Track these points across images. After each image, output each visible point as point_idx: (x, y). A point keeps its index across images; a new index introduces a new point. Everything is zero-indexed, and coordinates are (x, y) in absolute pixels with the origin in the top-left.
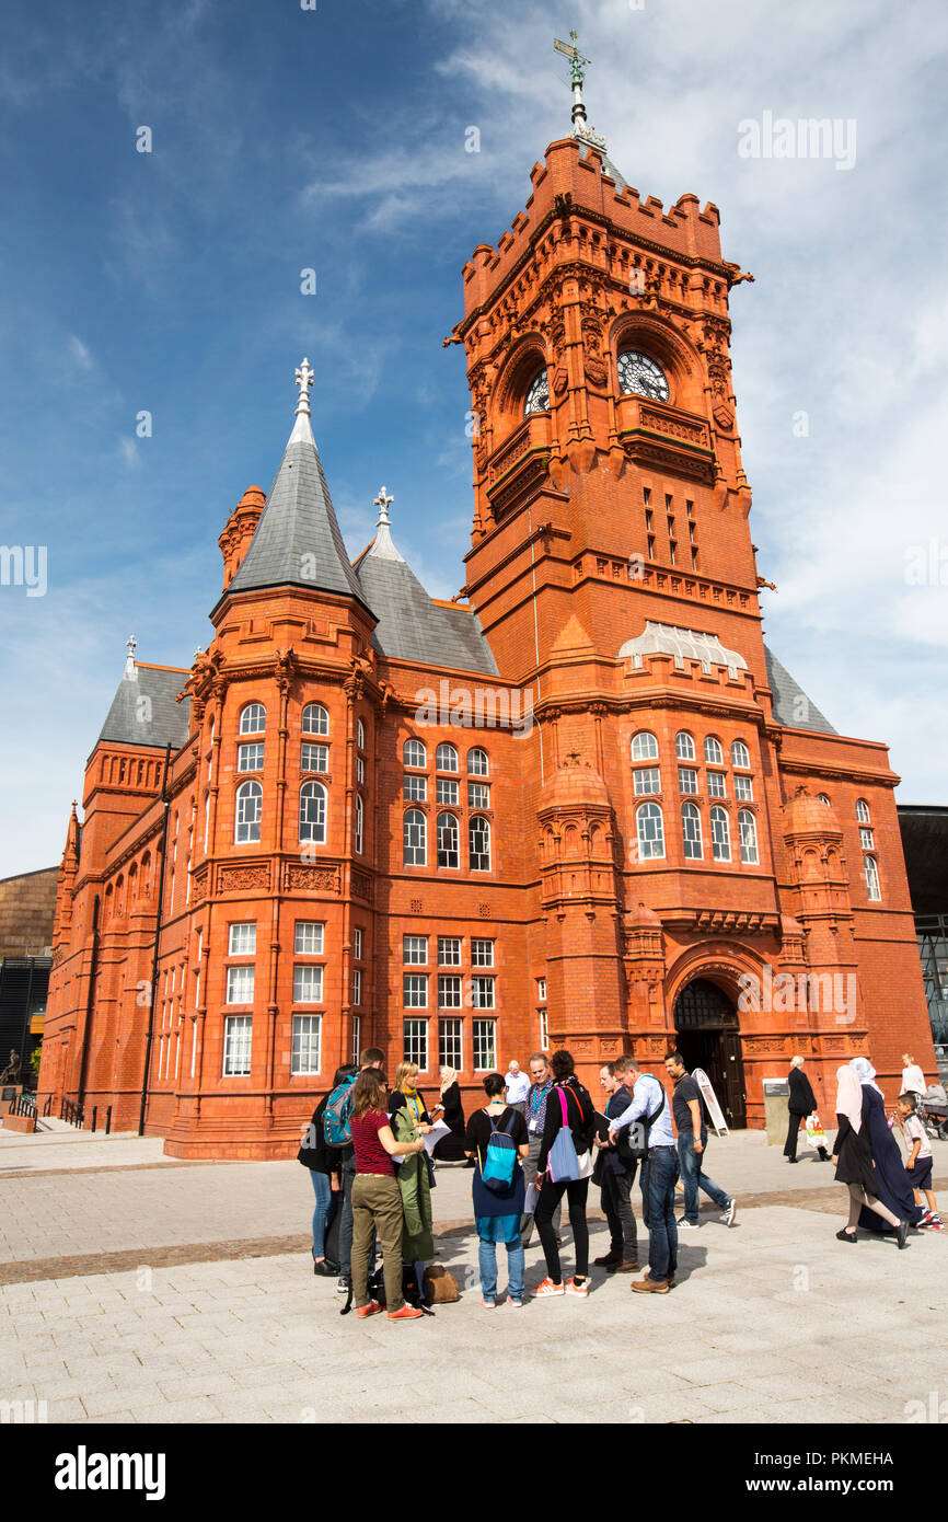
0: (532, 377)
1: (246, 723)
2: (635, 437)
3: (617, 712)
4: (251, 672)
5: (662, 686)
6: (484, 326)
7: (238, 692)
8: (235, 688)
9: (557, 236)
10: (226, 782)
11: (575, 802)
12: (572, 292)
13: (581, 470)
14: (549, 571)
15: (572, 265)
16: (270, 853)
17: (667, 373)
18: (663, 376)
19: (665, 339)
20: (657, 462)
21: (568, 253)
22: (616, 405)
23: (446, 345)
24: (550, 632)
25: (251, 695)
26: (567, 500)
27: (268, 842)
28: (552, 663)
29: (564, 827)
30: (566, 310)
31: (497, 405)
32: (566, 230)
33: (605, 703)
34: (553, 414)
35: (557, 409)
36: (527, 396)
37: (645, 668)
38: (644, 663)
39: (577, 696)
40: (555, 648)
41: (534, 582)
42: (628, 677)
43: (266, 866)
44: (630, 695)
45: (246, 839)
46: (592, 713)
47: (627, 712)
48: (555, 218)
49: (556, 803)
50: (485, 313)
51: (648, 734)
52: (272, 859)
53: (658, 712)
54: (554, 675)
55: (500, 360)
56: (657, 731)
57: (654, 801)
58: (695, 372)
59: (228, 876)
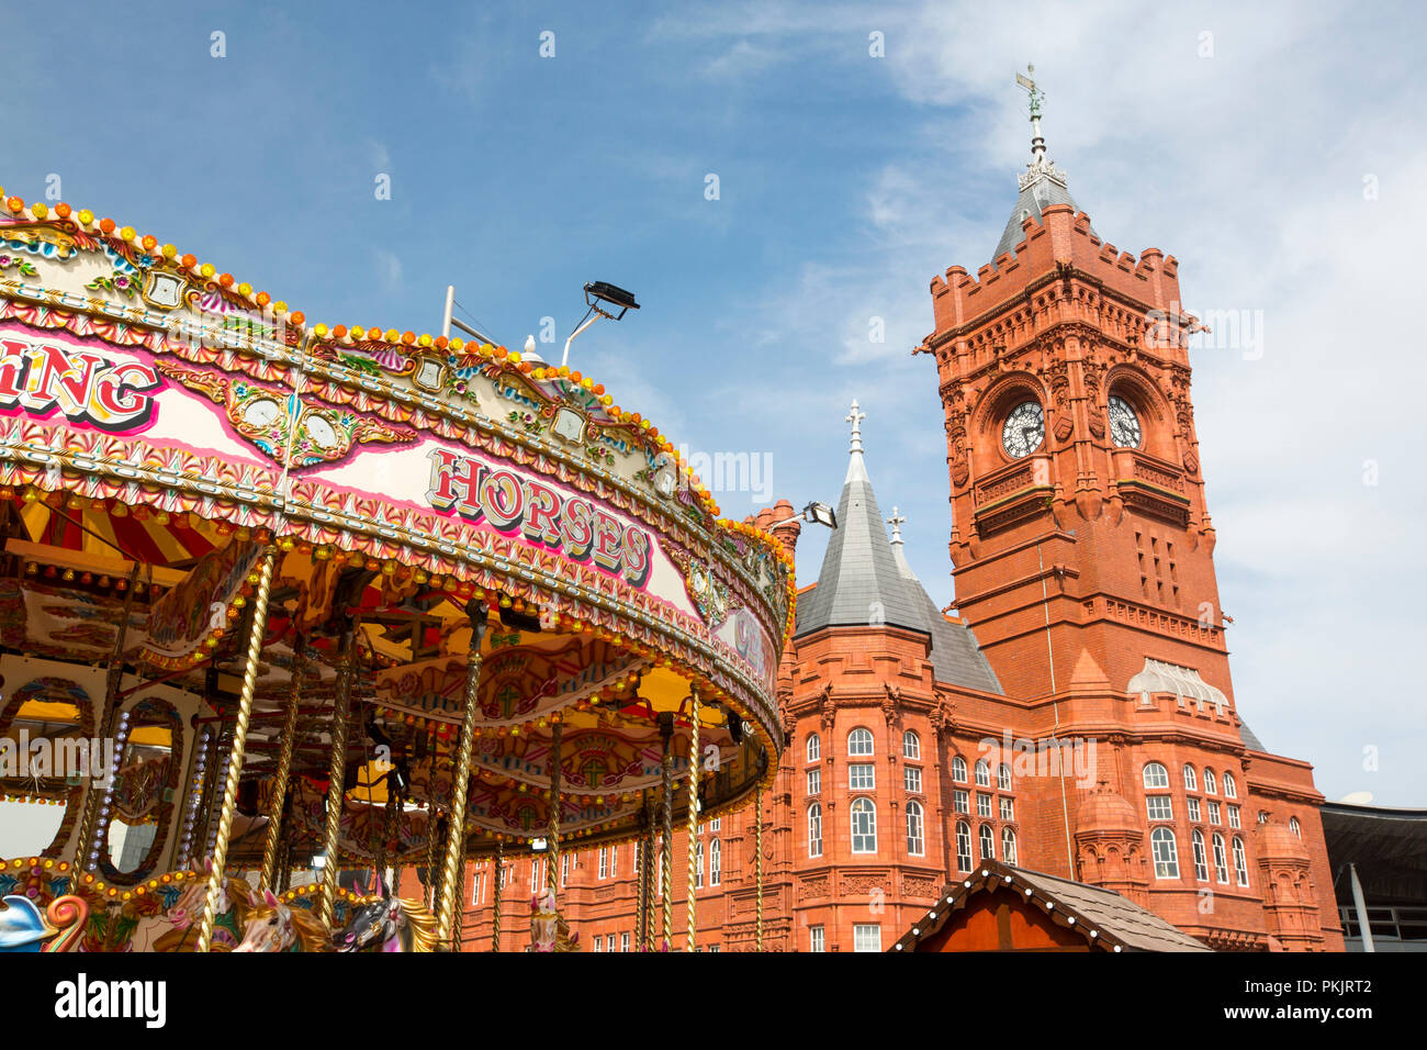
0: (1014, 405)
1: (853, 746)
2: (1131, 488)
3: (1131, 743)
4: (859, 701)
5: (1170, 723)
6: (962, 347)
7: (846, 718)
8: (842, 712)
9: (1059, 295)
10: (841, 797)
11: (1115, 827)
12: (1074, 350)
13: (1090, 518)
14: (1066, 609)
15: (1074, 325)
16: (889, 864)
17: (1139, 415)
18: (1136, 418)
19: (1141, 388)
20: (1146, 509)
21: (1069, 312)
22: (1113, 454)
23: (915, 353)
24: (1065, 667)
25: (858, 721)
26: (1074, 542)
27: (886, 854)
28: (1072, 694)
29: (1107, 849)
30: (1069, 365)
31: (977, 426)
32: (1067, 290)
33: (1123, 736)
34: (1055, 457)
35: (1059, 453)
36: (1007, 419)
37: (1154, 705)
38: (1153, 700)
39: (1098, 727)
40: (1073, 680)
41: (1047, 615)
42: (1139, 711)
43: (885, 875)
44: (1143, 729)
45: (862, 849)
46: (1112, 743)
47: (1140, 743)
48: (1057, 278)
49: (1099, 827)
50: (963, 334)
51: (1158, 765)
52: (891, 869)
53: (1167, 745)
54: (1076, 705)
55: (984, 382)
56: (1168, 764)
57: (1168, 827)
58: (1166, 419)
59: (849, 882)
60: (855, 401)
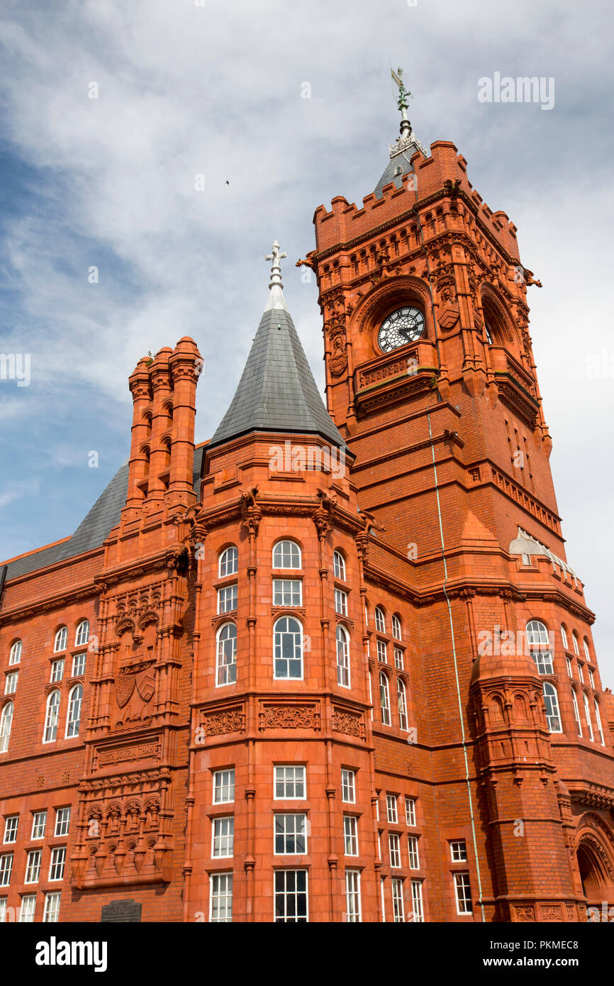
0: (390, 310)
1: (278, 558)
2: (505, 379)
3: (516, 600)
4: (289, 509)
5: (549, 583)
6: (345, 260)
7: (271, 527)
8: (268, 521)
9: (447, 209)
10: (264, 613)
11: (521, 674)
12: (459, 255)
13: (476, 394)
14: (453, 471)
15: (460, 235)
16: (318, 692)
18: (490, 337)
19: (499, 311)
20: (512, 402)
21: (454, 225)
22: (490, 349)
23: (299, 265)
24: (455, 523)
25: (285, 531)
26: (459, 415)
27: (315, 681)
28: (464, 549)
29: (513, 696)
30: (456, 267)
31: (356, 326)
32: (454, 208)
33: (512, 591)
34: (440, 344)
35: (443, 341)
36: (383, 323)
37: (534, 566)
38: (534, 562)
39: (489, 581)
40: (463, 537)
41: (436, 477)
42: (521, 571)
43: (314, 706)
44: (526, 587)
45: (285, 675)
46: (501, 597)
47: (523, 600)
48: (446, 196)
49: (505, 673)
50: (347, 249)
51: (538, 622)
52: (321, 699)
53: (548, 604)
54: (467, 560)
55: (366, 288)
56: (549, 622)
57: (551, 681)
58: (515, 341)
59: (270, 713)
60: (276, 241)
